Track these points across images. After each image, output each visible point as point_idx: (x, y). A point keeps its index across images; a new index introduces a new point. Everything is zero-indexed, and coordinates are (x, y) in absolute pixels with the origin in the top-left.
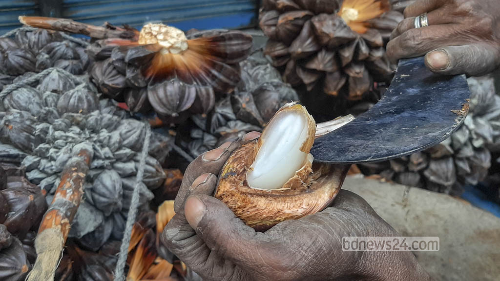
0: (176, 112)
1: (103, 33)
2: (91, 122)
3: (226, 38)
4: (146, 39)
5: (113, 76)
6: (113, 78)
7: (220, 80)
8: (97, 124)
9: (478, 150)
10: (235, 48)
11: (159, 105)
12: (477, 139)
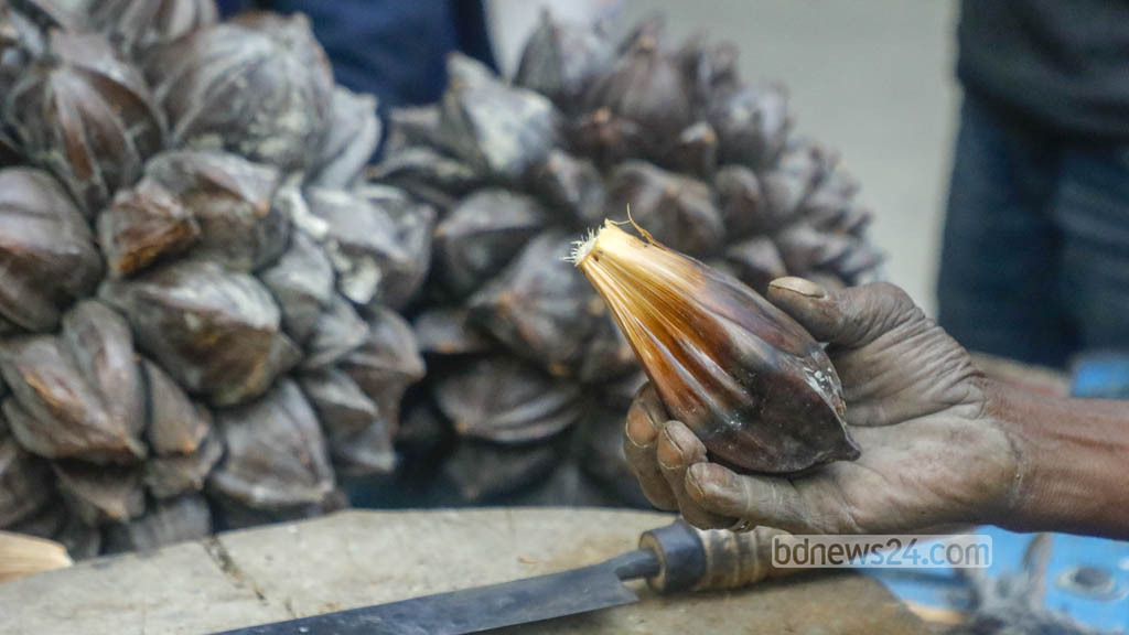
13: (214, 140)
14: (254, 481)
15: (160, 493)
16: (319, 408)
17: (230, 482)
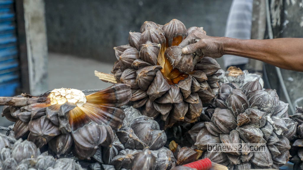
0: (97, 145)
1: (26, 101)
2: (42, 163)
3: (116, 89)
4: (57, 100)
5: (49, 129)
6: (50, 130)
7: (114, 120)
8: (45, 164)
9: (280, 137)
10: (122, 95)
11: (85, 143)
12: (278, 130)
13: (257, 107)
14: (258, 162)
15: (243, 161)
16: (270, 151)
17: (254, 161)
